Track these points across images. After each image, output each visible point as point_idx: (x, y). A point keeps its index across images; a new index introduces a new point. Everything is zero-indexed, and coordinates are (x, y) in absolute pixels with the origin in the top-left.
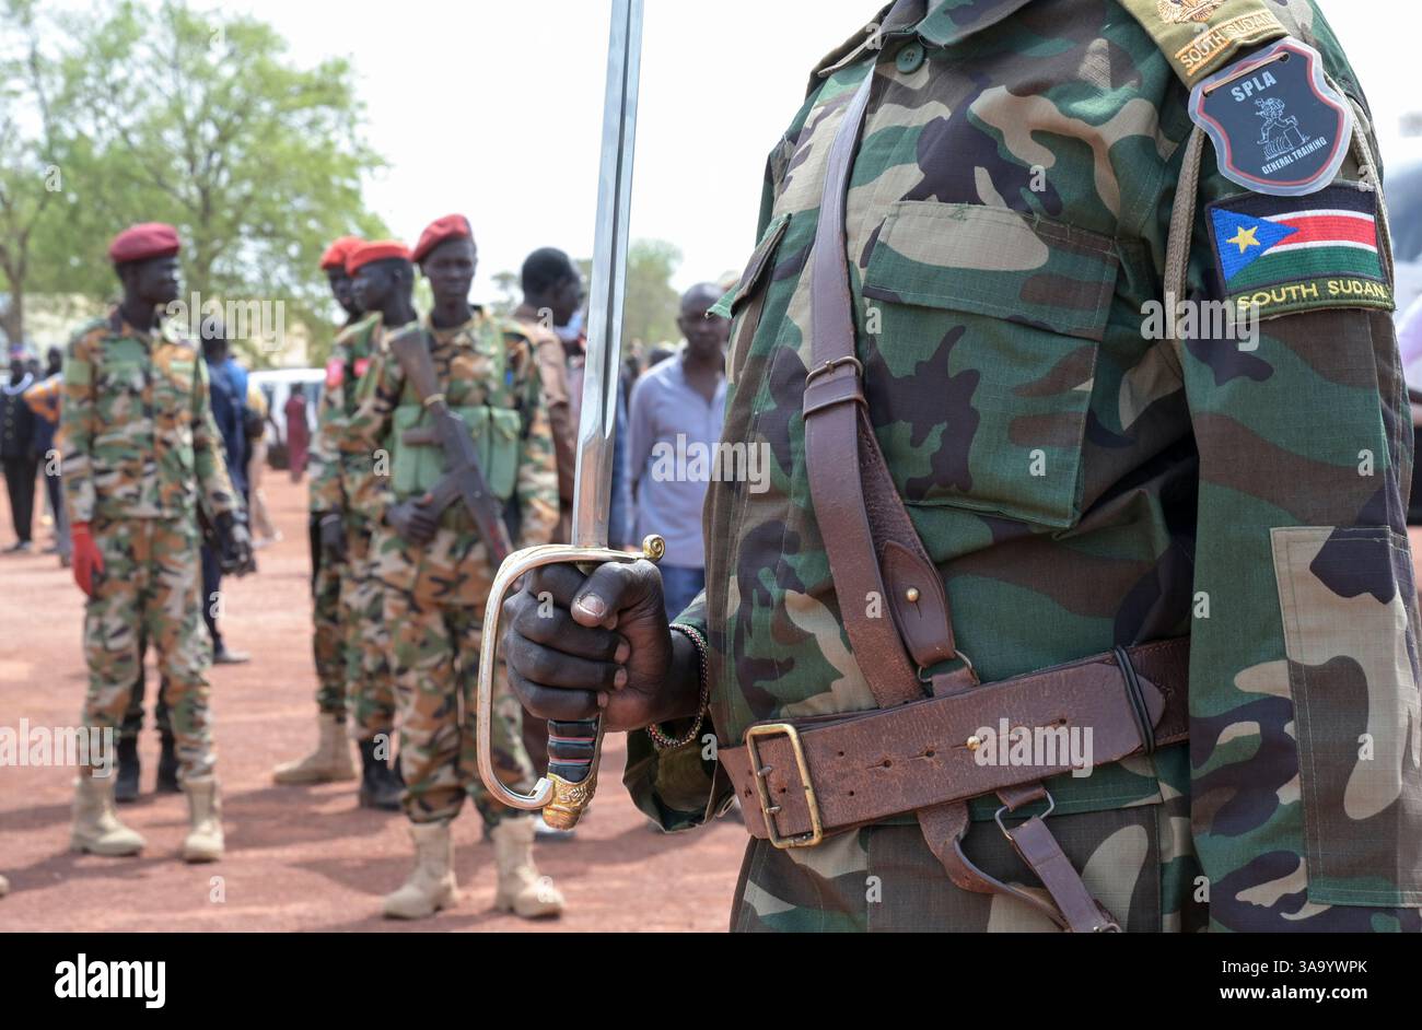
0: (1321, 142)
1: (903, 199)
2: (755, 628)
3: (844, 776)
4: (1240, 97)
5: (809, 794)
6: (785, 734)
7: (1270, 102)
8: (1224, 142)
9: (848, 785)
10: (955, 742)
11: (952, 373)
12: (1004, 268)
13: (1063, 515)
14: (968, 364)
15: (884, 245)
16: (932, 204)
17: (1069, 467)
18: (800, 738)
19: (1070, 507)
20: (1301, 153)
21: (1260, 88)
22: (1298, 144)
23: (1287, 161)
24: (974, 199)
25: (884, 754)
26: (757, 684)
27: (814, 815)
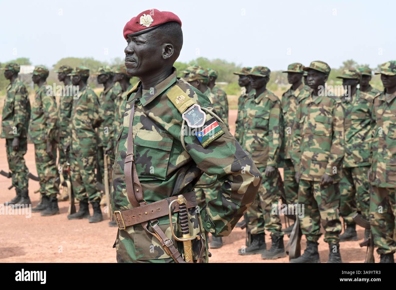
0: (202, 119)
1: (140, 129)
2: (117, 195)
3: (128, 219)
4: (189, 114)
5: (123, 222)
6: (119, 213)
7: (194, 114)
8: (188, 121)
9: (129, 220)
10: (143, 213)
11: (147, 157)
12: (156, 141)
13: (164, 178)
14: (150, 156)
15: (137, 136)
16: (145, 130)
17: (165, 171)
18: (121, 213)
19: (165, 177)
20: (199, 121)
21: (192, 112)
22: (199, 120)
23: (197, 122)
24: (152, 130)
25: (133, 215)
26: (117, 203)
27: (124, 225)
